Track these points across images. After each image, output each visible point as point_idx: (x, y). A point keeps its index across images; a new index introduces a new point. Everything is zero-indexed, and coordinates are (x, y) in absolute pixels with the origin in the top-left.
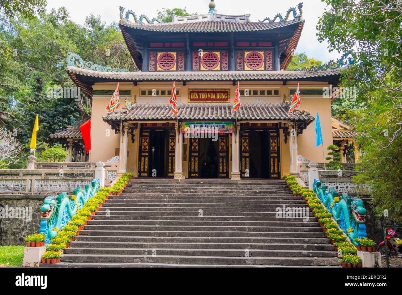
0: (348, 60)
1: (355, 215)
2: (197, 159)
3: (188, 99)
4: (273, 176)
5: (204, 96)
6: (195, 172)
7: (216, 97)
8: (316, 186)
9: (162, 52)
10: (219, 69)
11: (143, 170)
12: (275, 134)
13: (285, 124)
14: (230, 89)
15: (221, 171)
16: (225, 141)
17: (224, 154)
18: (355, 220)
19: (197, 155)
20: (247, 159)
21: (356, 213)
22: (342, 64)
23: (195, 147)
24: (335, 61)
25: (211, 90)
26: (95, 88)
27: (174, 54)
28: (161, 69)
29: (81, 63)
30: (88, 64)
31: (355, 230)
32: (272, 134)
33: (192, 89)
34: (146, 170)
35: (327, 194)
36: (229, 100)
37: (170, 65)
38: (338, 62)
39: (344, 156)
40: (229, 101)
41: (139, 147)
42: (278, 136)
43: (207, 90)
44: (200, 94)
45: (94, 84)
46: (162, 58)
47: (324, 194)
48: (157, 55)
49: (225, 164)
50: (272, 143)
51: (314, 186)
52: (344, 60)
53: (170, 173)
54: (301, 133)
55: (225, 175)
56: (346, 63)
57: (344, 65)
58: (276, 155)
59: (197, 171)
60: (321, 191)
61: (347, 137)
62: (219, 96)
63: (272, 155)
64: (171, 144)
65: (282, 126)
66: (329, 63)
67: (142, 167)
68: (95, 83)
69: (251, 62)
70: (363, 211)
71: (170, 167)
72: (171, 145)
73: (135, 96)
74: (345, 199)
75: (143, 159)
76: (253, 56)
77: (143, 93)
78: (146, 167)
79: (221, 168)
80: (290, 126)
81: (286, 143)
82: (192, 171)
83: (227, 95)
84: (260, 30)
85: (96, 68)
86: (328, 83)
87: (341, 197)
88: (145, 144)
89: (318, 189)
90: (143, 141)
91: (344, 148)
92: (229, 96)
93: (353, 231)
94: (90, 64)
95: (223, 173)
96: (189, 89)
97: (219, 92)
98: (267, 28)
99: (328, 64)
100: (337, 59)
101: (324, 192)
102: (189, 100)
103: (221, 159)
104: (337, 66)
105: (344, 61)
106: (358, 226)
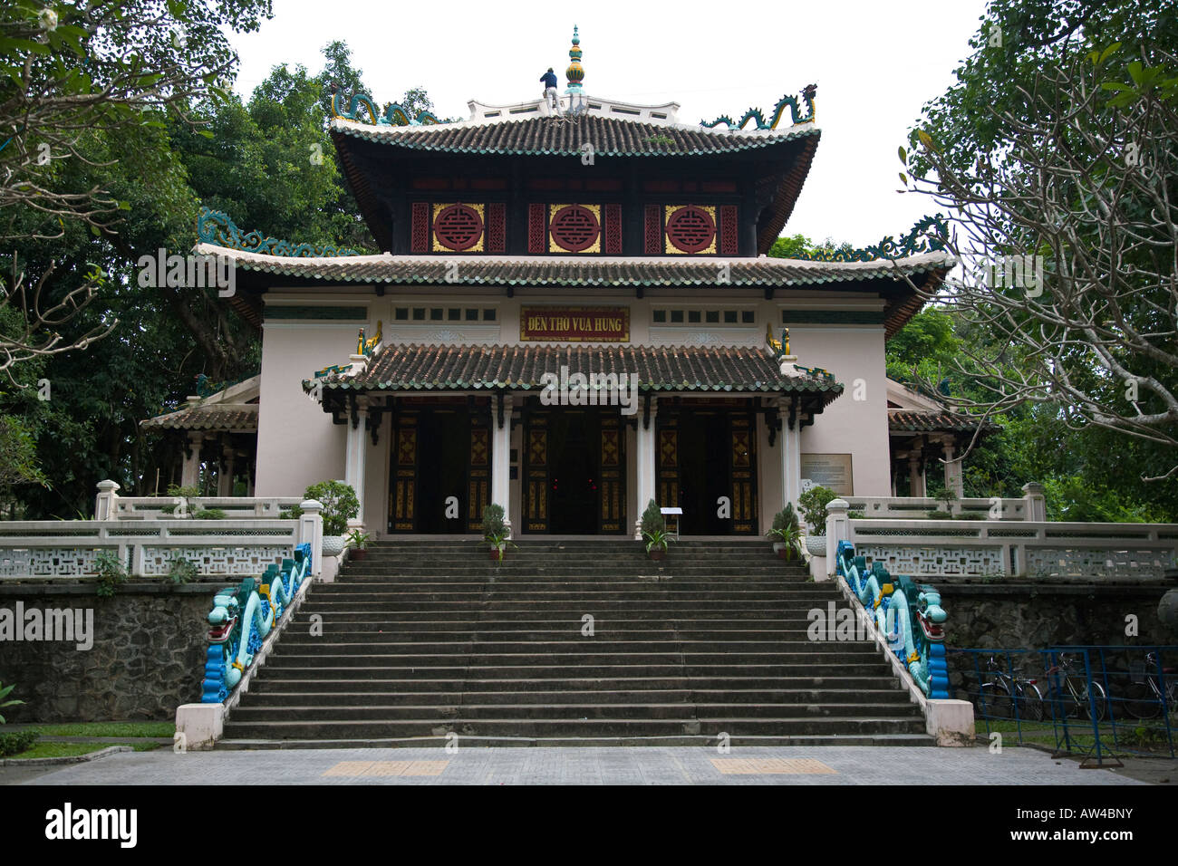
0: (927, 239)
1: (923, 624)
2: (543, 487)
3: (521, 331)
4: (738, 528)
5: (564, 325)
6: (537, 520)
7: (593, 327)
8: (842, 557)
9: (444, 203)
10: (598, 250)
11: (400, 516)
12: (745, 424)
13: (769, 399)
14: (628, 308)
15: (606, 517)
16: (615, 439)
17: (614, 474)
18: (923, 634)
19: (544, 475)
20: (674, 487)
21: (923, 619)
22: (915, 249)
23: (539, 455)
24: (897, 240)
25: (580, 310)
26: (269, 300)
27: (479, 209)
28: (442, 249)
29: (232, 234)
30: (253, 237)
31: (924, 658)
32: (736, 423)
33: (531, 307)
34: (409, 516)
35: (867, 577)
36: (627, 335)
37: (469, 238)
38: (903, 242)
39: (921, 475)
40: (627, 339)
41: (392, 455)
42: (752, 428)
43: (571, 310)
44: (552, 319)
45: (266, 291)
46: (447, 219)
47: (861, 578)
48: (432, 211)
49: (616, 500)
50: (737, 445)
51: (838, 559)
52: (917, 240)
53: (474, 521)
54: (810, 422)
55: (617, 527)
56: (923, 245)
57: (919, 251)
58: (746, 475)
59: (543, 516)
60: (854, 568)
61: (926, 430)
62: (600, 325)
63: (738, 475)
64: (475, 448)
65: (764, 405)
66: (882, 244)
67: (399, 507)
68: (271, 289)
69: (683, 233)
70: (939, 617)
71: (472, 508)
72: (475, 451)
73: (380, 324)
74: (904, 591)
75: (401, 486)
76: (688, 217)
77: (401, 315)
78: (411, 507)
79: (606, 508)
80: (784, 405)
81: (772, 445)
82: (531, 516)
83: (623, 323)
84: (705, 154)
85: (271, 247)
86: (877, 294)
87: (896, 583)
88: (407, 447)
89: (847, 565)
90: (402, 439)
91: (920, 455)
92: (626, 324)
93: (919, 660)
94: (256, 237)
95: (611, 521)
96: (522, 306)
97: (600, 315)
98: (723, 149)
99: (877, 246)
100: (902, 235)
101: (860, 571)
102: (523, 334)
103: (605, 486)
104: (901, 253)
105: (919, 241)
106: (928, 649)
